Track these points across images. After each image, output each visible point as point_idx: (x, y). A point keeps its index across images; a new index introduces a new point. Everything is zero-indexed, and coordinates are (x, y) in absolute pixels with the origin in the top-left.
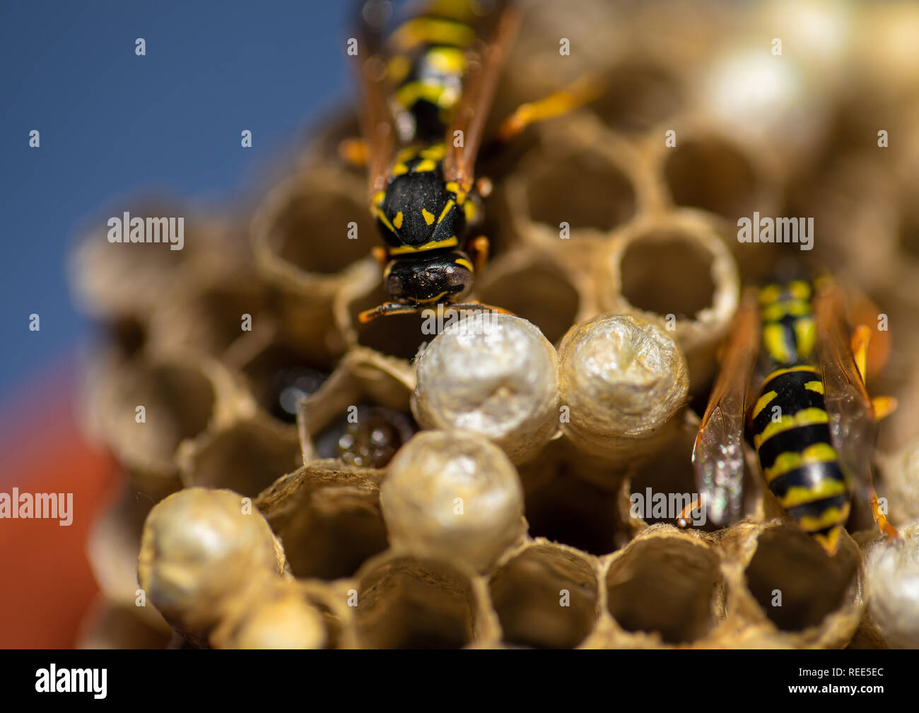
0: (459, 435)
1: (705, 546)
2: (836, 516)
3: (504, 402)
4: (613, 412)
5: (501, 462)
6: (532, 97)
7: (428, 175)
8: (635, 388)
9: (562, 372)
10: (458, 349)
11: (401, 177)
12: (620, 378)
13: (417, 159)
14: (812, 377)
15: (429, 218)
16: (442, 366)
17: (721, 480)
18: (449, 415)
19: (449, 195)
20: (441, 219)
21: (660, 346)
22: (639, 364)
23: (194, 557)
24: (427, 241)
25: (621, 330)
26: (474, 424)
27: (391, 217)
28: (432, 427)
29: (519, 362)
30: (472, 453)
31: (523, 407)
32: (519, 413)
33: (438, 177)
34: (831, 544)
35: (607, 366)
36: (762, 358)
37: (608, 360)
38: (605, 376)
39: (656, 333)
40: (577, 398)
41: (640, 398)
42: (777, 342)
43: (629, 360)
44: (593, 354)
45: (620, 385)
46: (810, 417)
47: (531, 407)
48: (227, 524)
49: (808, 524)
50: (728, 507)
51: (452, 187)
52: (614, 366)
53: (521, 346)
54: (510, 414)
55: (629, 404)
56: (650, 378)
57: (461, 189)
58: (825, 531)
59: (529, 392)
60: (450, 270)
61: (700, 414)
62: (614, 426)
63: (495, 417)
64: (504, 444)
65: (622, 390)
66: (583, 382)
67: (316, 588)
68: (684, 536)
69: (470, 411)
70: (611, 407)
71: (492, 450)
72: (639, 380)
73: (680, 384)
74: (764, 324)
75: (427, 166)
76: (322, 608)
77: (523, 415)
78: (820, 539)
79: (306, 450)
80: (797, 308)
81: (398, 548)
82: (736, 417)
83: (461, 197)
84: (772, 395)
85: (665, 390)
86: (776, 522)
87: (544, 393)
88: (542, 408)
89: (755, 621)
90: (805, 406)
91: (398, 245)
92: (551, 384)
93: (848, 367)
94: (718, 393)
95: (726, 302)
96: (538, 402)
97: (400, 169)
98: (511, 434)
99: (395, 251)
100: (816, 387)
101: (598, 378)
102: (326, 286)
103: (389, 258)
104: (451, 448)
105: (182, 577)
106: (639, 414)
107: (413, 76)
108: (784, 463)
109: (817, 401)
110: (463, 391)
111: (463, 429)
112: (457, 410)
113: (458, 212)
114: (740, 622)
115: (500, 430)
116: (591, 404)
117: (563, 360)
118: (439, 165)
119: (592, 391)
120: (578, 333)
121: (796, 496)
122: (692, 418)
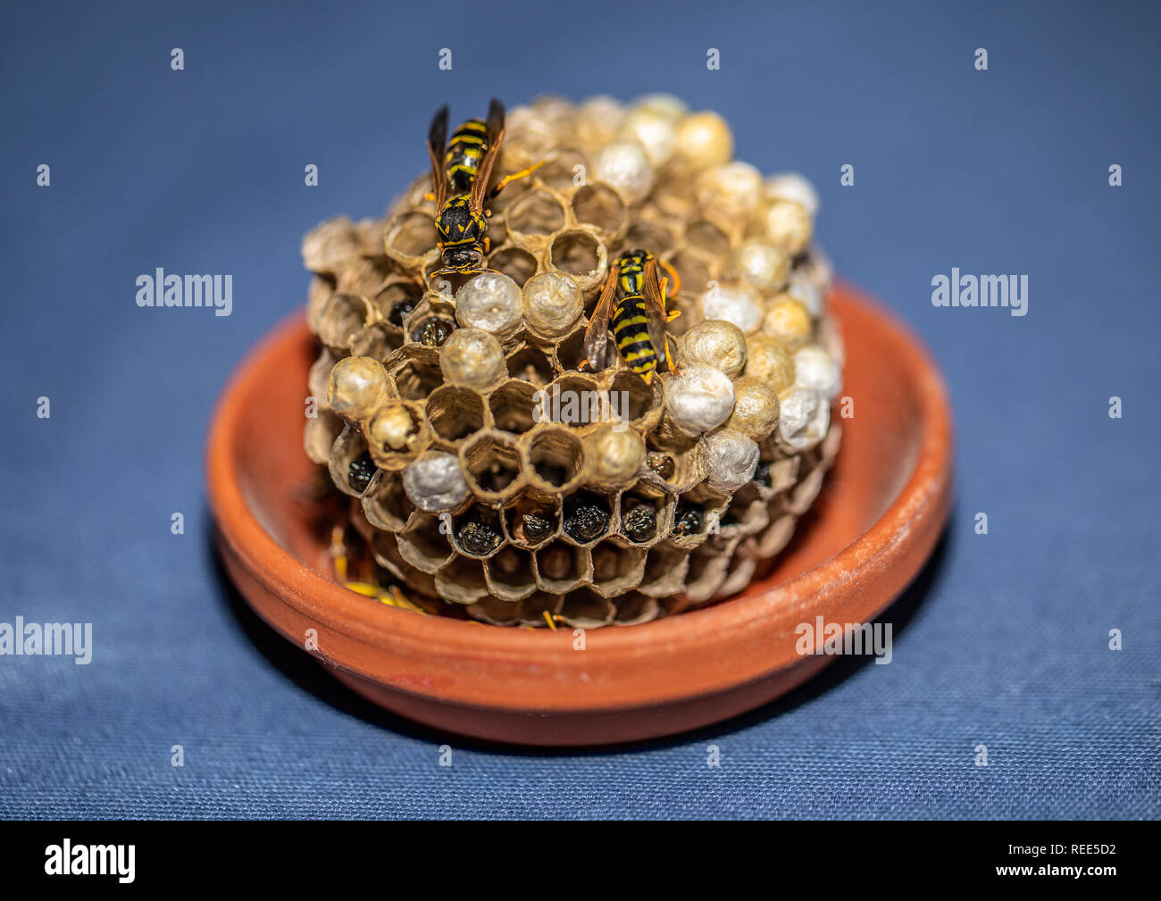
0: (475, 330)
1: (591, 380)
2: (650, 366)
3: (496, 315)
4: (548, 319)
5: (495, 343)
6: (510, 173)
7: (462, 208)
8: (557, 308)
9: (524, 300)
10: (474, 290)
11: (449, 209)
12: (550, 302)
13: (457, 200)
14: (641, 301)
15: (461, 229)
18: (470, 321)
19: (471, 218)
20: (467, 228)
21: (570, 288)
22: (559, 296)
23: (352, 389)
24: (461, 239)
25: (552, 282)
26: (483, 325)
27: (444, 229)
28: (464, 327)
29: (503, 296)
30: (481, 339)
31: (505, 317)
32: (501, 321)
33: (466, 210)
34: (648, 379)
35: (544, 298)
36: (619, 289)
37: (545, 295)
38: (544, 303)
39: (568, 281)
40: (530, 312)
41: (559, 313)
42: (627, 283)
43: (555, 294)
44: (538, 292)
45: (550, 306)
46: (640, 319)
47: (509, 317)
48: (369, 374)
49: (637, 370)
50: (599, 360)
51: (473, 214)
52: (547, 298)
53: (503, 289)
55: (554, 315)
56: (564, 302)
57: (477, 214)
58: (645, 373)
59: (507, 310)
60: (472, 254)
61: (589, 318)
62: (548, 324)
63: (492, 321)
64: (496, 334)
65: (550, 309)
66: (533, 305)
67: (409, 403)
68: (581, 375)
69: (480, 319)
70: (546, 316)
71: (489, 336)
72: (559, 304)
73: (579, 305)
74: (621, 275)
75: (461, 204)
76: (411, 412)
77: (504, 320)
78: (642, 376)
79: (407, 336)
80: (636, 268)
81: (447, 384)
82: (605, 320)
83: (477, 219)
84: (622, 309)
85: (571, 309)
86: (626, 369)
87: (514, 310)
88: (514, 317)
90: (636, 315)
91: (447, 241)
92: (519, 307)
93: (657, 296)
94: (599, 308)
95: (603, 265)
96: (512, 314)
97: (450, 206)
98: (499, 330)
99: (446, 244)
100: (642, 306)
101: (541, 303)
102: (416, 261)
103: (444, 247)
104: (472, 337)
105: (344, 396)
106: (559, 319)
107: (459, 159)
108: (627, 341)
109: (642, 312)
111: (477, 327)
112: (475, 319)
113: (476, 226)
115: (494, 328)
116: (537, 315)
117: (524, 295)
118: (467, 203)
119: (538, 310)
120: (532, 282)
121: (631, 357)
122: (585, 319)
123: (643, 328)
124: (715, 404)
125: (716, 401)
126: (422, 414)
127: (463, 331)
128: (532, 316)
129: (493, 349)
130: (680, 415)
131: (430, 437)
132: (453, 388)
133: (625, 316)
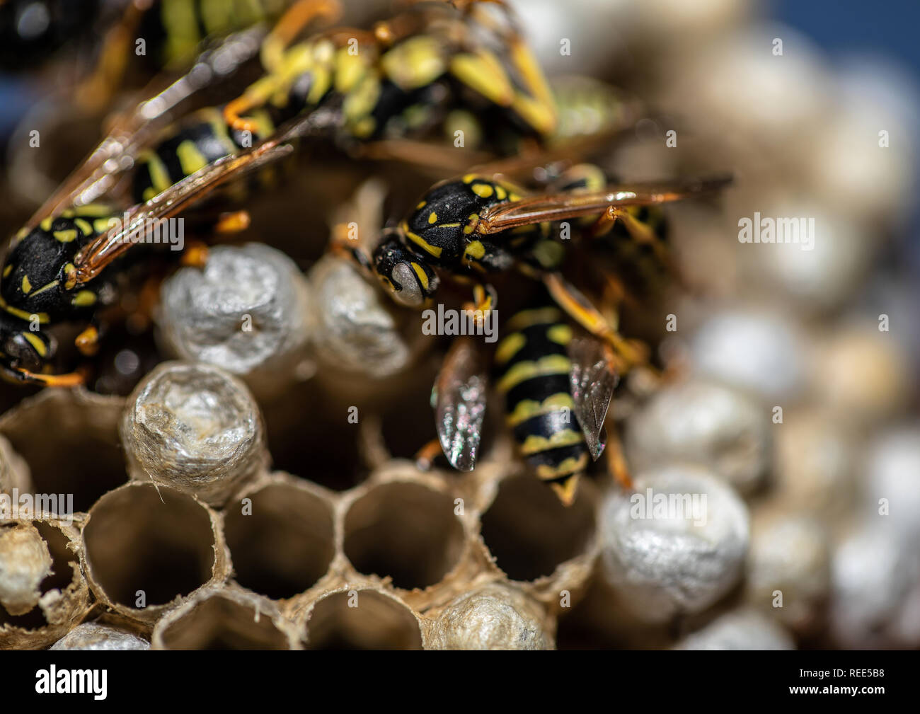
0: (202, 368)
1: (445, 490)
2: (573, 465)
3: (249, 338)
4: (359, 353)
5: (244, 399)
8: (381, 329)
12: (367, 318)
16: (188, 299)
17: (462, 424)
18: (194, 348)
26: (218, 358)
29: (266, 298)
30: (215, 388)
31: (268, 344)
32: (264, 348)
34: (567, 494)
35: (354, 306)
37: (355, 300)
38: (352, 316)
41: (386, 340)
44: (341, 293)
45: (365, 325)
46: (554, 365)
47: (275, 344)
49: (545, 472)
50: (465, 450)
52: (362, 306)
53: (269, 282)
54: (256, 350)
55: (374, 345)
58: (562, 480)
59: (275, 329)
63: (239, 352)
64: (248, 380)
65: (367, 332)
66: (330, 321)
68: (426, 477)
69: (214, 345)
71: (234, 384)
77: (268, 351)
78: (557, 488)
84: (517, 341)
87: (289, 329)
88: (288, 345)
89: (488, 568)
90: (548, 354)
92: (299, 322)
96: (284, 339)
98: (255, 370)
100: (560, 335)
101: (344, 317)
104: (194, 382)
108: (525, 411)
109: (561, 350)
110: (208, 326)
111: (207, 363)
112: (202, 344)
114: (474, 567)
115: (241, 365)
116: (337, 342)
117: (311, 295)
119: (338, 331)
121: (535, 444)
123: (560, 384)
124: (709, 556)
125: (711, 548)
126: (77, 543)
127: (176, 368)
128: (327, 344)
129: (240, 410)
130: (634, 576)
131: (92, 598)
132: (146, 490)
133: (523, 356)
